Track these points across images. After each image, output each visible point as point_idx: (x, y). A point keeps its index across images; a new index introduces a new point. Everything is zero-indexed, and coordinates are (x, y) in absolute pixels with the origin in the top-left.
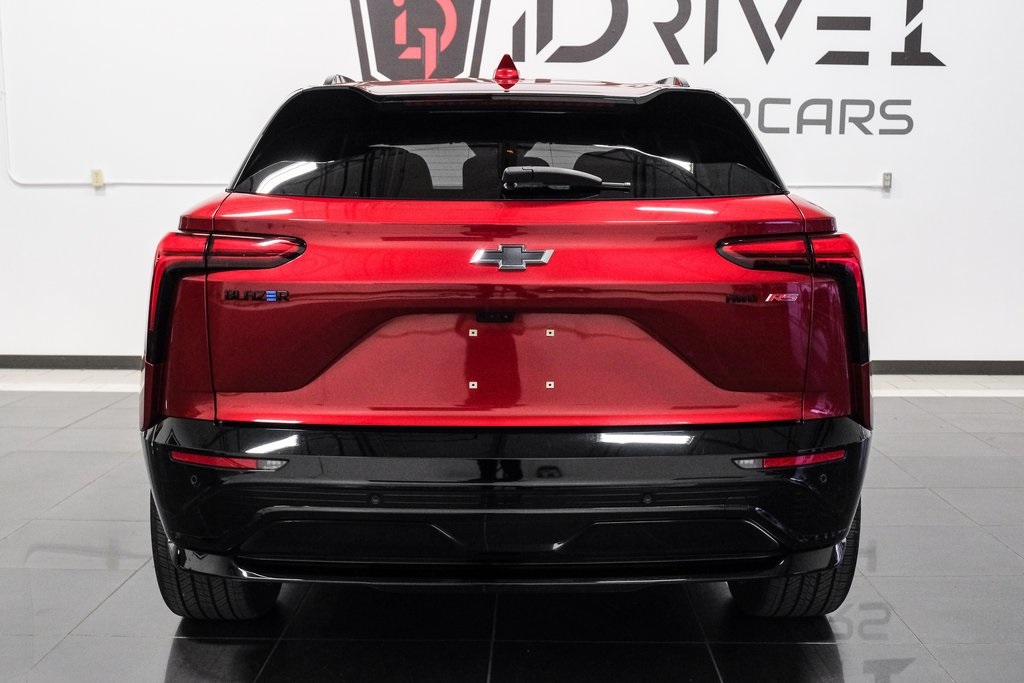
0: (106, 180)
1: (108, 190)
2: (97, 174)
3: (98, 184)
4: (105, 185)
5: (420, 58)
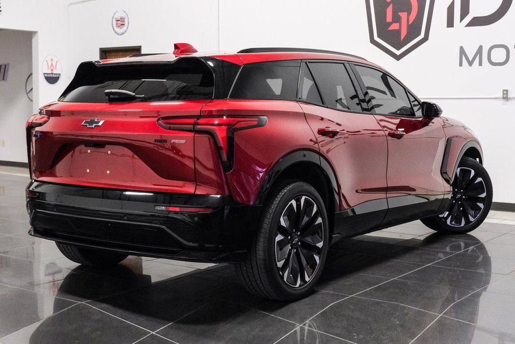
5: (398, 28)
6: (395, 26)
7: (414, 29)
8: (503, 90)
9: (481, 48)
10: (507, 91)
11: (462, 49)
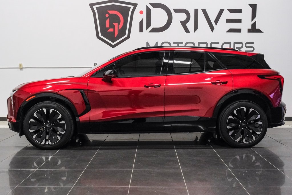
0: (24, 67)
1: (24, 69)
2: (21, 65)
3: (21, 68)
4: (23, 68)
5: (113, 31)
6: (111, 30)
7: (122, 32)
9: (157, 43)
11: (147, 43)
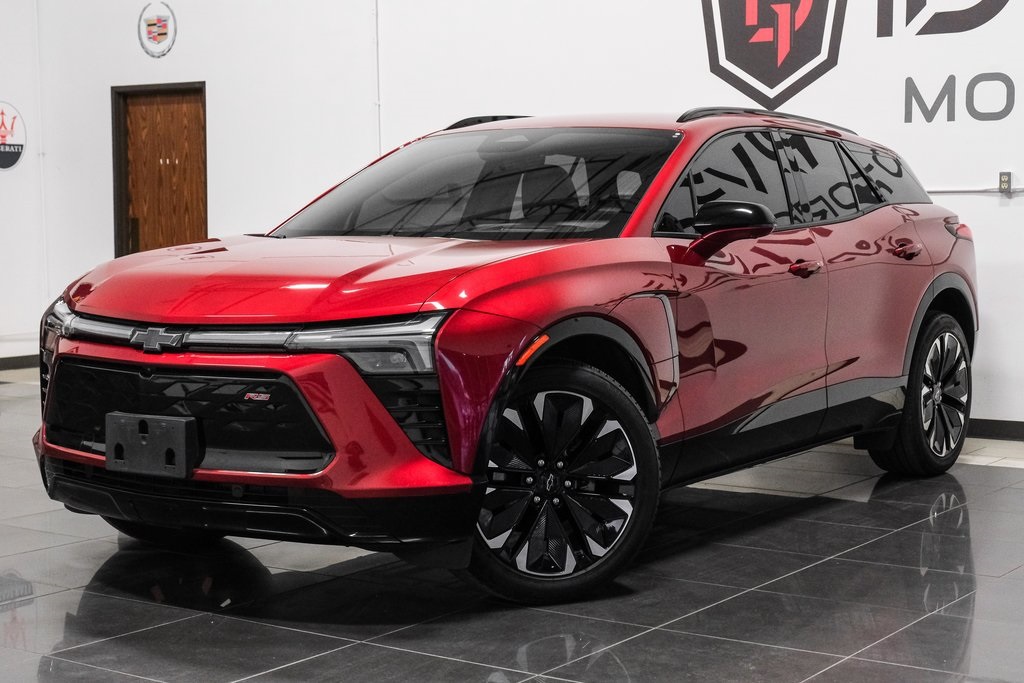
5: (772, 40)
6: (764, 35)
7: (806, 42)
8: (1001, 174)
9: (951, 80)
10: (1009, 174)
11: (910, 83)
